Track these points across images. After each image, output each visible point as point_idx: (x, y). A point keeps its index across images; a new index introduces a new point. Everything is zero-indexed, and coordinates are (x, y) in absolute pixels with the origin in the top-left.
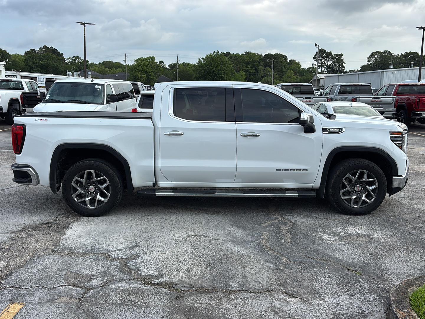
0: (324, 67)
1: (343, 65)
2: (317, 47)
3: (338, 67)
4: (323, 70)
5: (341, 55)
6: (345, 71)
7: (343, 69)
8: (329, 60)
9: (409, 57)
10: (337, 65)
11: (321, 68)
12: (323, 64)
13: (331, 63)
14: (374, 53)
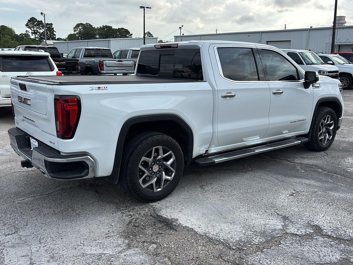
0: (37, 34)
1: (54, 33)
2: (43, 15)
3: (49, 35)
4: (36, 37)
5: (52, 24)
6: (56, 38)
7: (55, 36)
8: (41, 28)
9: (106, 29)
10: (49, 33)
11: (34, 34)
12: (36, 32)
13: (44, 31)
14: (78, 24)
